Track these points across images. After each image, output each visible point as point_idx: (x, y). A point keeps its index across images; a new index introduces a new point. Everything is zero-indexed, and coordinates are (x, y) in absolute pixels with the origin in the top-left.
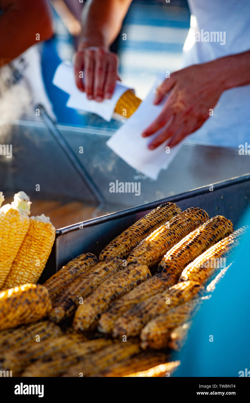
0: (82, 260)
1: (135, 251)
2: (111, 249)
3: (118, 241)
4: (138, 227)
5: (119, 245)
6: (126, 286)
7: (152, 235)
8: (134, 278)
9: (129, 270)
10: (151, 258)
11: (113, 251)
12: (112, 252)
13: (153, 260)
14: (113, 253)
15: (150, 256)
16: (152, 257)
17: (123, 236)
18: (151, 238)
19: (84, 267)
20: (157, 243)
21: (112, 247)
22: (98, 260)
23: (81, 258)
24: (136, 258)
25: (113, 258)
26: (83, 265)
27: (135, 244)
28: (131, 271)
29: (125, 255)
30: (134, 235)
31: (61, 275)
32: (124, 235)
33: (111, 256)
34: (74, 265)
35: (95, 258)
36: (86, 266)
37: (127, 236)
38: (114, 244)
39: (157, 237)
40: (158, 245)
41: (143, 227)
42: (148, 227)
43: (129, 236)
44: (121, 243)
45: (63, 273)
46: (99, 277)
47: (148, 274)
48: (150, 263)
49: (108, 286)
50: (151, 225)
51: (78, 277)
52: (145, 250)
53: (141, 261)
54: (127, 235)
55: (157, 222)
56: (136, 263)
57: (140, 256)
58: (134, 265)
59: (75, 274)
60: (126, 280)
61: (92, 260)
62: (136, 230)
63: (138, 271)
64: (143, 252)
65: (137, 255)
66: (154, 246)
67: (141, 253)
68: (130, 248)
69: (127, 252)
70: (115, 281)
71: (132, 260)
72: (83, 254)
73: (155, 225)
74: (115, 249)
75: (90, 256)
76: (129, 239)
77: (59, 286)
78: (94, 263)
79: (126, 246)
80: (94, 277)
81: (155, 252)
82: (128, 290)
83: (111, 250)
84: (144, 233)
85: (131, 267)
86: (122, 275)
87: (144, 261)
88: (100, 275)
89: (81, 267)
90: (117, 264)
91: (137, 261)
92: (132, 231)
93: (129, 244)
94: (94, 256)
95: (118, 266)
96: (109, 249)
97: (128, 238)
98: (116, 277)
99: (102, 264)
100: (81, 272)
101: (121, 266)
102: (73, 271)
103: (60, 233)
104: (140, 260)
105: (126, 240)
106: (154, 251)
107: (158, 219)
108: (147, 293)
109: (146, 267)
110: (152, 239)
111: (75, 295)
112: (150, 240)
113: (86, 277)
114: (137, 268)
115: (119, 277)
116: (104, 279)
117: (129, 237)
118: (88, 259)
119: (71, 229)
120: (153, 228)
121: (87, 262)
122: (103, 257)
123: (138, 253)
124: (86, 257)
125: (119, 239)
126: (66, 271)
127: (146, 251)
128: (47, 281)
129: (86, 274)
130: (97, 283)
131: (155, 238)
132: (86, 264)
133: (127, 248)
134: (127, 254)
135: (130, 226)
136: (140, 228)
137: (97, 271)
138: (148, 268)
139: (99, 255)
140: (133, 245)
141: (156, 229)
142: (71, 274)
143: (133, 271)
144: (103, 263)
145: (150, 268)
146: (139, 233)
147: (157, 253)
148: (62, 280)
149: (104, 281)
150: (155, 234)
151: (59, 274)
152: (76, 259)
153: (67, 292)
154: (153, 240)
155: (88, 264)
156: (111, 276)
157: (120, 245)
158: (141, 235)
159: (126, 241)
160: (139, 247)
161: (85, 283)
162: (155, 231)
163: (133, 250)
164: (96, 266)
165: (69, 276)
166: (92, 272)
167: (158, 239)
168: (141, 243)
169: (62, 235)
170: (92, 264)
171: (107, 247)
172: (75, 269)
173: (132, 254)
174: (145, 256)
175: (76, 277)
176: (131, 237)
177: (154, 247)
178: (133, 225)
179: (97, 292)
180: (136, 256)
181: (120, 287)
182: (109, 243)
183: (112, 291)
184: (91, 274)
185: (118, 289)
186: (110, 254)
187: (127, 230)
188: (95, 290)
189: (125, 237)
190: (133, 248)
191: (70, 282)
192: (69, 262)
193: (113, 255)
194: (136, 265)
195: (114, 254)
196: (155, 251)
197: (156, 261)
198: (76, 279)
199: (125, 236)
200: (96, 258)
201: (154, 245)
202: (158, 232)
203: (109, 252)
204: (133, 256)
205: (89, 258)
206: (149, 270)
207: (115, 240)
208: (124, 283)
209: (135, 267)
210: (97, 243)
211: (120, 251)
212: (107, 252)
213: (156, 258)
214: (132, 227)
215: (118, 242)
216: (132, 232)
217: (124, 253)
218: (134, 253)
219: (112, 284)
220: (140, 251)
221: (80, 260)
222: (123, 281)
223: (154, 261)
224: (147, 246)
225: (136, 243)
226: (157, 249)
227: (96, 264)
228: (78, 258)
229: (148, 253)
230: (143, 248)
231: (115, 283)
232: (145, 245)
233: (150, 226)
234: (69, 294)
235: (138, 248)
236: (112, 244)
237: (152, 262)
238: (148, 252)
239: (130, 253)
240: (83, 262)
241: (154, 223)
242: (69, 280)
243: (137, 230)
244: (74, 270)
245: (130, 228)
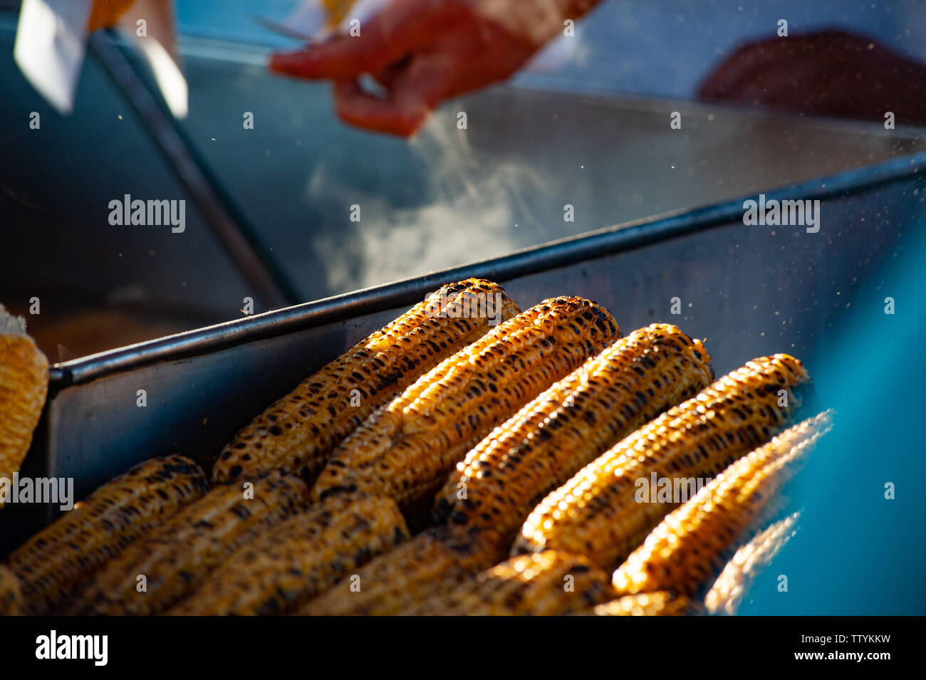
0: (149, 480)
1: (351, 447)
2: (256, 440)
3: (286, 413)
4: (359, 363)
5: (289, 426)
6: (314, 569)
7: (413, 391)
8: (348, 543)
9: (328, 515)
10: (408, 474)
11: (266, 450)
12: (261, 453)
13: (416, 483)
14: (265, 457)
15: (405, 467)
16: (413, 472)
17: (302, 396)
18: (408, 402)
19: (156, 504)
20: (430, 419)
21: (263, 433)
22: (210, 483)
23: (147, 473)
24: (353, 474)
25: (267, 473)
26: (151, 497)
27: (348, 426)
28: (336, 519)
29: (310, 464)
30: (344, 393)
31: (69, 532)
32: (308, 392)
33: (259, 467)
34: (117, 498)
35: (196, 475)
36: (165, 503)
37: (319, 395)
38: (271, 424)
39: (428, 400)
40: (434, 428)
41: (376, 364)
42: (395, 363)
43: (325, 396)
44: (297, 421)
45: (74, 526)
46: (214, 540)
47: (397, 530)
48: (406, 494)
49: (247, 570)
50: (406, 359)
51: (133, 538)
52: (388, 444)
53: (372, 485)
54: (318, 392)
55: (430, 346)
56: (352, 489)
57: (366, 465)
58: (344, 495)
59: (123, 529)
60: (316, 548)
61: (186, 479)
62: (350, 376)
63: (362, 516)
64: (380, 450)
65: (355, 463)
66: (419, 433)
67: (371, 455)
68: (327, 438)
69: (316, 453)
70: (275, 550)
71: (339, 479)
72: (150, 461)
73: (424, 357)
74: (273, 443)
75: (178, 466)
76: (325, 404)
77: (60, 572)
78: (193, 493)
79: (315, 430)
80: (194, 537)
81: (423, 452)
82: (322, 585)
83: (259, 446)
84: (380, 387)
85: (334, 503)
86: (301, 530)
87: (380, 483)
88: (219, 533)
89: (144, 507)
90: (283, 494)
91: (355, 483)
92: (336, 377)
93: (324, 425)
94: (193, 467)
95: (285, 502)
96: (250, 443)
97: (322, 403)
98: (281, 537)
99: (223, 494)
100: (145, 525)
101: (295, 501)
102: (113, 518)
103: (64, 378)
104: (368, 481)
105: (315, 409)
106: (419, 450)
107: (434, 337)
108: (396, 593)
109: (391, 503)
110: (412, 406)
111: (121, 602)
112: (406, 410)
113: (166, 538)
114: (356, 508)
115: (291, 536)
116: (232, 545)
117: (328, 401)
118: (170, 477)
119: (109, 363)
120: (414, 368)
121: (167, 487)
122: (226, 471)
123: (359, 456)
124: (162, 469)
125: (289, 408)
126: (87, 520)
127: (391, 449)
129: (167, 528)
130: (209, 561)
131: (422, 402)
132: (162, 494)
133: (317, 441)
134: (319, 460)
135: (327, 363)
136: (365, 369)
137: (208, 516)
138: (396, 509)
139: (213, 462)
140: (341, 430)
141: (425, 373)
142: (106, 528)
143: (344, 515)
144: (228, 491)
145: (403, 507)
146: (365, 385)
147: (429, 456)
148: (74, 552)
149: (231, 551)
150: (422, 389)
151: (62, 531)
152: (126, 476)
153: (90, 593)
154: (417, 409)
155: (173, 494)
156: (257, 535)
157: (294, 428)
158: (369, 393)
159: (314, 413)
160: (362, 433)
161: (161, 561)
162: (423, 379)
163: (343, 445)
164: (203, 501)
165: (99, 538)
166: (188, 519)
167: (433, 406)
168: (372, 419)
169: (73, 389)
170: (188, 496)
171: (244, 435)
172: (122, 513)
173: (336, 459)
174: (385, 467)
175: (125, 542)
176: (335, 401)
177: (418, 436)
178: (341, 357)
179: (208, 588)
180: (351, 467)
181: (294, 572)
182: (248, 421)
183: (262, 587)
184: (182, 528)
185: (287, 581)
186: (254, 459)
187: (317, 376)
188: (200, 584)
189: (310, 400)
190: (338, 439)
191: (101, 557)
192: (100, 489)
193: (266, 465)
194: (354, 496)
195: (271, 462)
196: (423, 448)
197: (425, 486)
198: (123, 546)
199: (310, 395)
200: (203, 474)
201: (419, 426)
202: (433, 380)
203: (251, 451)
204: (342, 465)
205: (175, 475)
206: (401, 517)
207: (273, 409)
208: (310, 559)
209: (348, 502)
210: (205, 421)
211: (293, 448)
212: (242, 452)
213: (426, 475)
214: (335, 363)
215: (285, 416)
216: (337, 381)
217: (308, 456)
218: (346, 456)
219: (263, 561)
220: (367, 449)
221: (140, 481)
222: (303, 552)
223: (419, 488)
224: (392, 429)
225: (349, 421)
226: (431, 443)
227: (202, 495)
228: (134, 473)
229: (395, 456)
230: (377, 439)
231: (276, 557)
232: (384, 425)
233: (405, 364)
234: (100, 598)
235: (359, 438)
236: (261, 425)
237: (411, 491)
238: (397, 451)
239: (327, 456)
240: (153, 487)
241: (418, 350)
242: (100, 551)
243: (355, 374)
244: (119, 516)
245: (328, 368)
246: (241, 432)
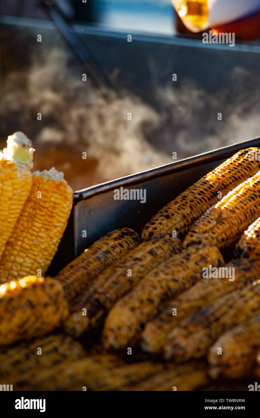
0: (115, 239)
1: (199, 224)
2: (159, 221)
3: (172, 209)
4: (202, 187)
5: (173, 215)
6: (184, 279)
7: (226, 199)
8: (197, 267)
9: (189, 255)
10: (224, 235)
11: (163, 225)
12: (161, 227)
13: (227, 239)
14: (163, 228)
15: (222, 233)
16: (226, 235)
17: (178, 201)
18: (223, 204)
19: (118, 249)
20: (233, 211)
21: (162, 218)
22: (141, 239)
23: (114, 236)
24: (200, 236)
25: (164, 236)
26: (116, 246)
27: (198, 214)
28: (193, 256)
29: (182, 231)
30: (196, 200)
31: (83, 262)
32: (181, 200)
33: (161, 232)
34: (102, 247)
35: (134, 236)
36: (122, 249)
37: (186, 201)
38: (166, 214)
39: (232, 203)
40: (235, 215)
41: (210, 187)
42: (218, 186)
43: (188, 201)
44: (176, 213)
45: (85, 259)
46: (142, 266)
47: (219, 261)
48: (223, 244)
49: (155, 280)
50: (223, 184)
51: (109, 265)
52: (214, 223)
53: (208, 240)
54: (185, 199)
55: (233, 178)
56: (200, 243)
57: (206, 232)
58: (196, 246)
59: (105, 260)
60: (184, 270)
61: (131, 238)
62: (199, 192)
63: (204, 255)
64: (211, 225)
65: (201, 231)
66: (228, 217)
67: (207, 228)
68: (189, 220)
69: (185, 226)
70: (167, 271)
71: (194, 238)
72: (116, 231)
73: (231, 183)
74: (167, 222)
75: (127, 233)
76: (188, 205)
77: (80, 279)
78: (134, 244)
79: (184, 216)
80: (133, 265)
81: (230, 226)
82: (187, 285)
83: (161, 224)
84: (212, 197)
85: (192, 249)
86: (178, 262)
87: (212, 240)
88: (144, 263)
89: (113, 251)
90: (170, 245)
91: (201, 240)
92: (193, 193)
93: (188, 214)
94: (133, 233)
95: (171, 249)
96: (157, 222)
97: (187, 205)
98: (169, 265)
99: (145, 246)
100: (114, 259)
101: (176, 248)
102: (100, 256)
103: (79, 197)
104: (206, 239)
105: (184, 207)
106: (228, 225)
107: (235, 174)
108: (218, 290)
109: (216, 249)
110: (225, 206)
111: (104, 293)
112: (222, 208)
113: (122, 265)
114: (201, 252)
115: (174, 265)
116: (150, 268)
117: (189, 203)
118: (124, 238)
119: (98, 190)
120: (226, 188)
121: (123, 242)
122: (147, 234)
123: (202, 228)
124: (121, 234)
125: (173, 207)
126: (90, 257)
127: (216, 225)
128: (61, 272)
129: (122, 261)
130: (140, 275)
131: (230, 204)
132: (121, 245)
133: (185, 221)
134: (186, 229)
135: (189, 186)
136: (205, 189)
137: (138, 256)
138: (219, 252)
139: (142, 230)
140: (195, 216)
141: (231, 190)
142: (98, 260)
143: (196, 255)
144: (148, 244)
145: (222, 251)
146: (205, 196)
147: (233, 227)
148: (85, 271)
149: (150, 271)
150: (229, 198)
151: (80, 262)
152: (106, 237)
153: (91, 289)
154: (227, 207)
155: (125, 245)
156: (160, 263)
157: (175, 216)
158: (207, 200)
159: (184, 209)
160: (204, 218)
161: (120, 275)
162: (230, 193)
163: (196, 224)
164: (137, 249)
165: (95, 265)
166: (131, 257)
167: (234, 206)
168: (208, 211)
169: (83, 201)
170: (131, 246)
171: (154, 219)
172: (104, 254)
173: (193, 230)
174: (214, 233)
175: (106, 266)
176: (192, 203)
177: (228, 219)
178: (195, 184)
179: (139, 288)
180: (199, 233)
181: (175, 280)
182: (156, 213)
183: (162, 287)
184: (129, 261)
185: (172, 285)
186: (159, 229)
187: (185, 193)
188: (136, 285)
189: (182, 203)
190: (194, 220)
191: (96, 273)
192: (96, 243)
193: (164, 232)
194: (200, 247)
195: (166, 230)
196: (230, 224)
197: (231, 240)
198: (105, 268)
199: (182, 201)
200: (138, 236)
201: (228, 214)
202: (234, 194)
203: (158, 226)
204: (195, 232)
205: (125, 236)
206: (220, 255)
207: (166, 207)
208: (181, 275)
209: (198, 249)
210: (139, 212)
211: (175, 224)
212: (154, 226)
213: (231, 236)
214: (192, 186)
215: (172, 210)
216: (193, 195)
217: (181, 227)
218: (197, 228)
219: (162, 276)
220: (206, 225)
221: (111, 240)
222: (179, 271)
223: (229, 241)
224: (217, 216)
225: (199, 212)
226: (234, 222)
227: (138, 245)
228: (109, 236)
229: (218, 228)
230: (210, 221)
231: (167, 274)
232: (213, 214)
233: (223, 186)
234: (96, 292)
235: (202, 221)
236: (161, 214)
237: (225, 242)
238: (218, 226)
239: (190, 227)
240: (117, 242)
241: (228, 180)
242: (95, 270)
243: (201, 191)
244: (103, 255)
245: (189, 189)
246: (153, 217)
